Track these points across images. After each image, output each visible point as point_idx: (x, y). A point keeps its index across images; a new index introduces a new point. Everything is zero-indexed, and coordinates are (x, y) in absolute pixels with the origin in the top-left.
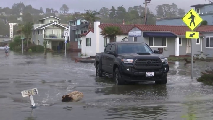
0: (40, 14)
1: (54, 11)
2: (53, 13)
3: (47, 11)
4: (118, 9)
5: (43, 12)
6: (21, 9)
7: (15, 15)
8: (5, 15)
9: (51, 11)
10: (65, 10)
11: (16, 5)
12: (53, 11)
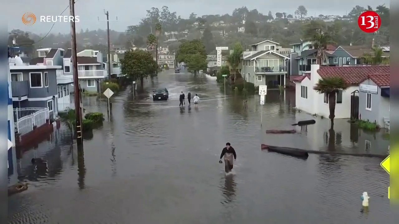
0: (268, 21)
1: (287, 15)
2: (285, 18)
3: (277, 17)
4: (378, 10)
5: (273, 18)
6: (243, 15)
7: (236, 24)
8: (224, 25)
9: (282, 16)
10: (302, 13)
11: (238, 10)
12: (285, 16)
